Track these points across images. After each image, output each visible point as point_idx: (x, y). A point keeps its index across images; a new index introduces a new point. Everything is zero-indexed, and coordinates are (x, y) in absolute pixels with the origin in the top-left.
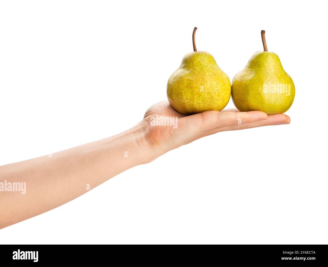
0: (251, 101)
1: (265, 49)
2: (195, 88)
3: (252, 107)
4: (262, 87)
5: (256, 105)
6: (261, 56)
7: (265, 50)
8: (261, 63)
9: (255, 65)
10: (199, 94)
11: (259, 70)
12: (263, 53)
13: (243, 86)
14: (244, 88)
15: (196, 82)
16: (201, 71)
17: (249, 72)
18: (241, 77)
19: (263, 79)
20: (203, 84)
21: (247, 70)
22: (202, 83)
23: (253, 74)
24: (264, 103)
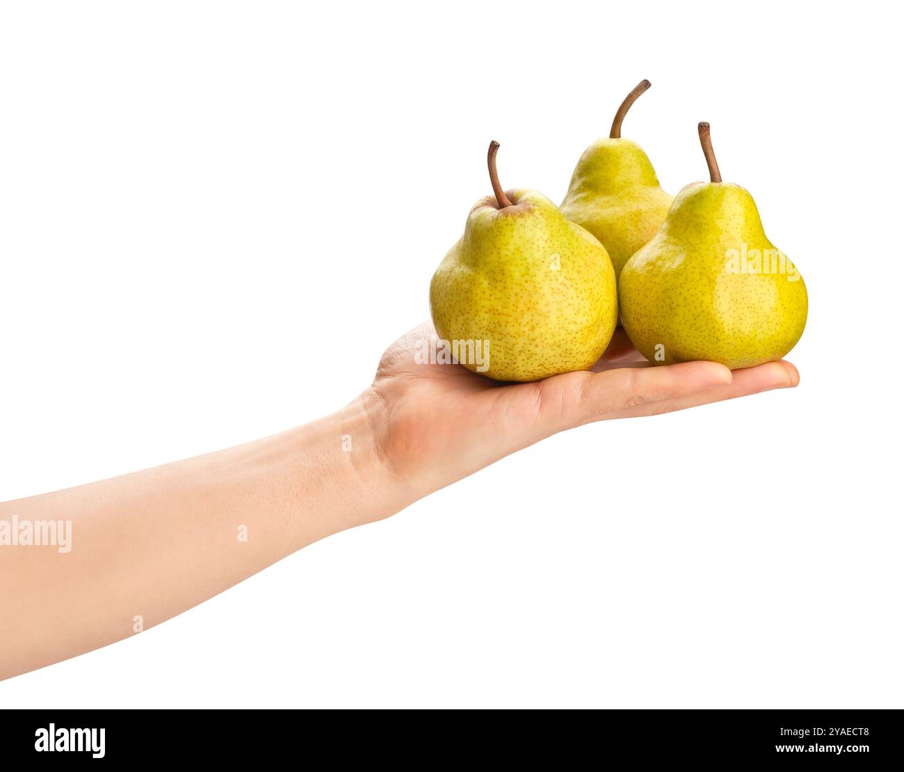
0: (682, 337)
1: (715, 177)
2: (514, 337)
3: (685, 351)
4: (712, 294)
5: (697, 347)
6: (703, 198)
7: (713, 179)
8: (704, 218)
9: (686, 228)
10: (529, 351)
11: (701, 242)
12: (708, 190)
13: (656, 292)
14: (658, 297)
15: (516, 320)
16: (526, 281)
17: (671, 247)
18: (648, 263)
19: (714, 268)
20: (537, 324)
21: (665, 241)
22: (532, 320)
23: (684, 255)
24: (720, 341)
